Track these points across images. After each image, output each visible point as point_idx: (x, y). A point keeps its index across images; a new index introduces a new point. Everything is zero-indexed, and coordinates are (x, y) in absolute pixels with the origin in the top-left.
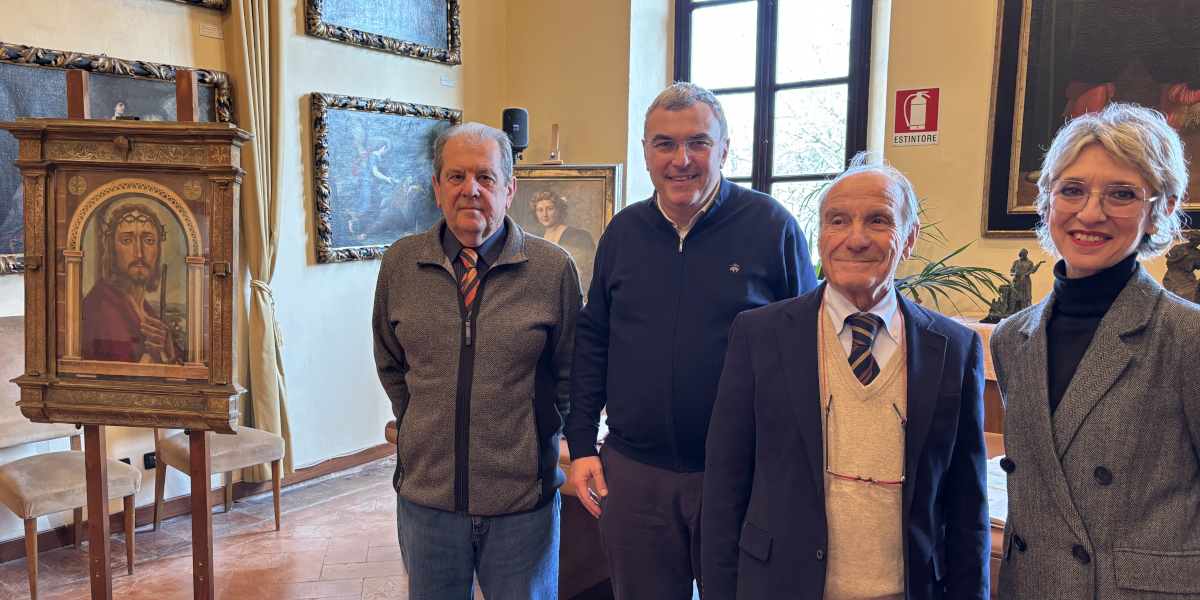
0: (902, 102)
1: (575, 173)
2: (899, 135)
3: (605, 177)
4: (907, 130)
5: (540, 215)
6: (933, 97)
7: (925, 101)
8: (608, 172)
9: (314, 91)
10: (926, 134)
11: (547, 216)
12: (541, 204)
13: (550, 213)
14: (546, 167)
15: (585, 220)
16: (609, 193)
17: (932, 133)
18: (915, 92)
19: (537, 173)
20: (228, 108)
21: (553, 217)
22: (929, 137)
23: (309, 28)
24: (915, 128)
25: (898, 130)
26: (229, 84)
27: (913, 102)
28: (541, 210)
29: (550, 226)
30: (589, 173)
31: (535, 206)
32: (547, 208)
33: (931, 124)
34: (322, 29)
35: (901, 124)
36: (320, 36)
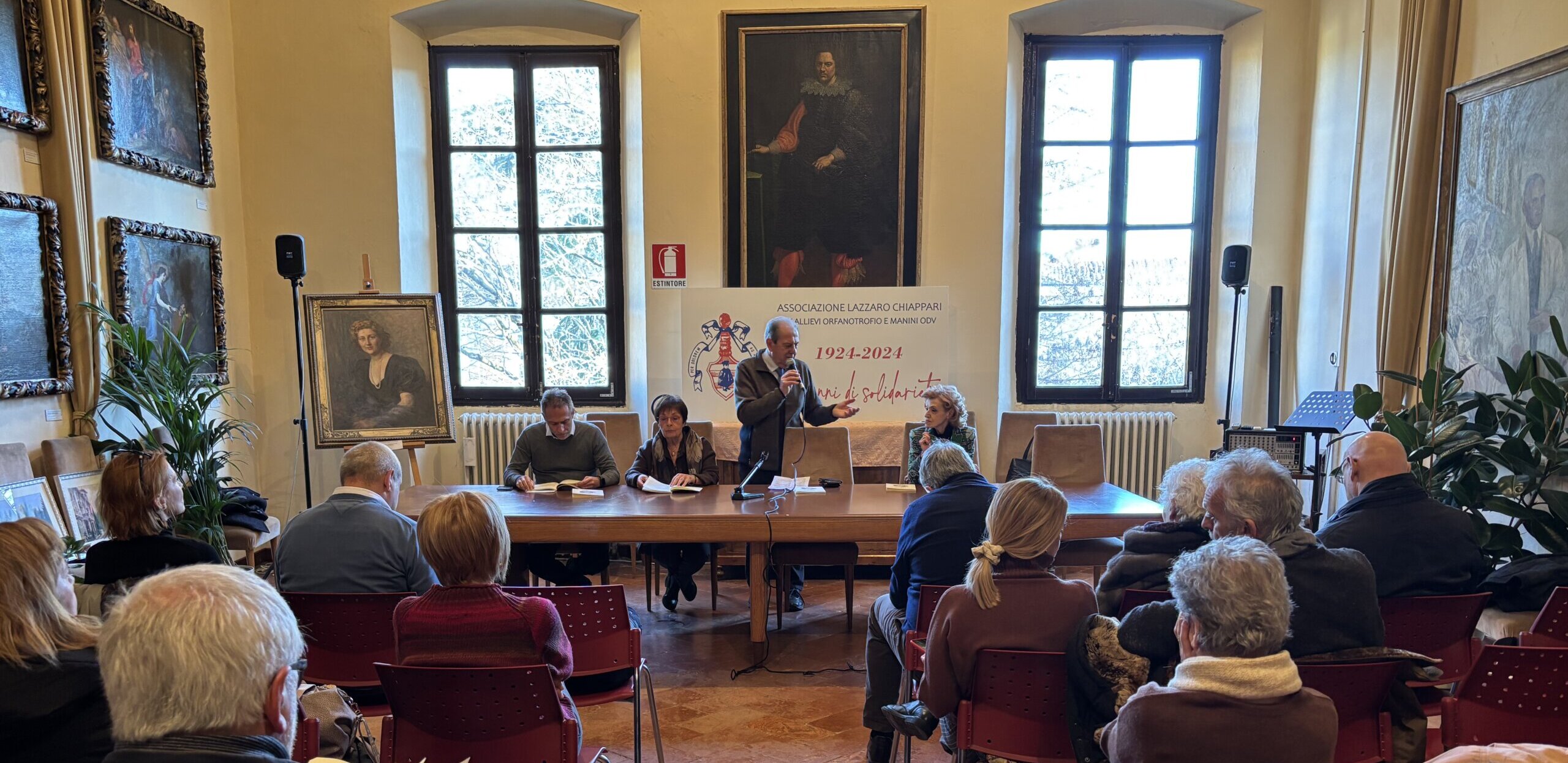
0: (657, 253)
1: (394, 302)
2: (656, 280)
3: (425, 306)
4: (663, 276)
5: (362, 343)
6: (680, 251)
7: (675, 254)
8: (427, 301)
9: (113, 215)
10: (678, 280)
11: (370, 344)
12: (362, 333)
13: (373, 341)
14: (362, 296)
15: (411, 348)
16: (432, 321)
17: (682, 280)
18: (667, 246)
19: (355, 302)
20: (58, 234)
21: (377, 343)
22: (680, 283)
23: (104, 152)
24: (669, 275)
25: (655, 276)
26: (58, 212)
27: (666, 254)
28: (363, 338)
29: (374, 354)
30: (409, 302)
31: (356, 335)
32: (369, 336)
33: (681, 272)
34: (117, 154)
35: (657, 270)
36: (113, 160)
